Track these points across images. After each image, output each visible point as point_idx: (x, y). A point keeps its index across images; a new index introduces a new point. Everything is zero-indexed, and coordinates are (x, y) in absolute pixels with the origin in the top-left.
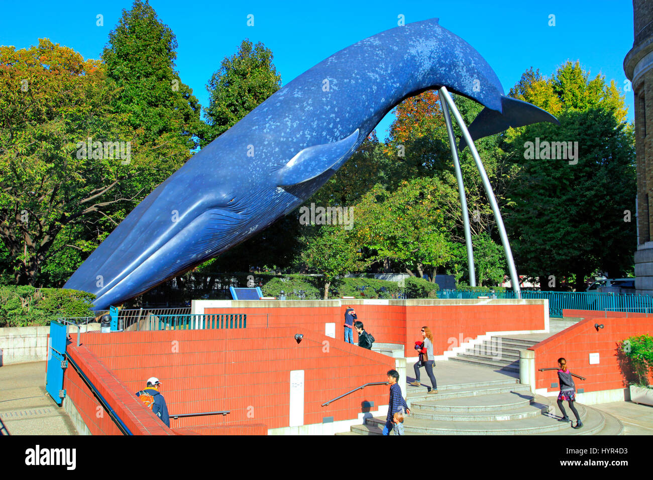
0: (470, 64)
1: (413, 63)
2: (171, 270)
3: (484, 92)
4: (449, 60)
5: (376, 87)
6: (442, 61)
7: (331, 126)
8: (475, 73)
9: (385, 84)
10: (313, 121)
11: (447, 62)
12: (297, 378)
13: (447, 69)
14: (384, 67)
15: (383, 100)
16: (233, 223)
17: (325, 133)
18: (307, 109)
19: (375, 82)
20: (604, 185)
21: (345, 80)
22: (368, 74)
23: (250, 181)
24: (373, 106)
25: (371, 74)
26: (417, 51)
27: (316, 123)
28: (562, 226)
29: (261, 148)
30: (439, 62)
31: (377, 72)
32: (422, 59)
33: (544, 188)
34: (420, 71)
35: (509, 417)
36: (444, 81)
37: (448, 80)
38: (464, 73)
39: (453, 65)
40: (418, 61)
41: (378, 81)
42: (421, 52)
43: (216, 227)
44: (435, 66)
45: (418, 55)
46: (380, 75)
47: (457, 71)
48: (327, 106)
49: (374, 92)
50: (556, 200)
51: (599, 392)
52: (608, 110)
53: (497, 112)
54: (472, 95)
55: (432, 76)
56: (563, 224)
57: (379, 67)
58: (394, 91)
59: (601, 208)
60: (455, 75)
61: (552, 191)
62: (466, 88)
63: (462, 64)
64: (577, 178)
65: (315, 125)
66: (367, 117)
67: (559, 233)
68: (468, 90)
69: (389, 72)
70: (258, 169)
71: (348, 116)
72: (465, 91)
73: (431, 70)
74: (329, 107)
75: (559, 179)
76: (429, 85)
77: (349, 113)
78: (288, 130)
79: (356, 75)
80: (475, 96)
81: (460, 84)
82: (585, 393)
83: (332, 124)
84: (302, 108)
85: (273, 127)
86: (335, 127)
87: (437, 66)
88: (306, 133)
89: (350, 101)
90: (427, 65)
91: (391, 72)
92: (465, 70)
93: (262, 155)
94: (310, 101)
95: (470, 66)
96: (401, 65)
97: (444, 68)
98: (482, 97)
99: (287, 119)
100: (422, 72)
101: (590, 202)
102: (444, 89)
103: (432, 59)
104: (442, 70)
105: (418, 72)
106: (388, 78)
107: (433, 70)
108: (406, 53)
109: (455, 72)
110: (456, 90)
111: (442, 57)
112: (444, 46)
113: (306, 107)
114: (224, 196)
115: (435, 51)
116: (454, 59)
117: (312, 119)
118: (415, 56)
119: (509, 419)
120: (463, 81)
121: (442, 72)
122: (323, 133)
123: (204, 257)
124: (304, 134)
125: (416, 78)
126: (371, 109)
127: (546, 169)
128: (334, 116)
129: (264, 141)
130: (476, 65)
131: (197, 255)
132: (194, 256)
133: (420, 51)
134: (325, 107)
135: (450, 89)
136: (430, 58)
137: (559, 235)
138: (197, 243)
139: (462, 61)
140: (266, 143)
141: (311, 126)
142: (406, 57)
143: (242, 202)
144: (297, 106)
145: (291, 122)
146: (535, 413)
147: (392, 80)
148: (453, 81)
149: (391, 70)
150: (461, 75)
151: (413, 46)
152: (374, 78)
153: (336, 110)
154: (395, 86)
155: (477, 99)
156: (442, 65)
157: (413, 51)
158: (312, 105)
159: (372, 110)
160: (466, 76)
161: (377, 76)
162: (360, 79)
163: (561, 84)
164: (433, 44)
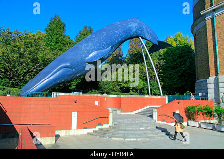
1: (130, 29)
3: (152, 39)
8: (149, 33)
9: (121, 35)
12: (75, 114)
15: (120, 39)
19: (117, 34)
20: (188, 66)
21: (108, 33)
22: (116, 31)
30: (138, 29)
31: (118, 31)
36: (140, 35)
38: (146, 33)
40: (132, 29)
41: (119, 33)
45: (132, 27)
49: (117, 37)
50: (174, 71)
52: (189, 46)
53: (156, 45)
58: (124, 37)
59: (187, 73)
61: (173, 68)
64: (181, 64)
65: (98, 45)
66: (115, 44)
69: (122, 31)
75: (176, 65)
76: (135, 36)
79: (112, 31)
84: (94, 40)
86: (105, 46)
87: (138, 31)
88: (95, 47)
90: (134, 30)
96: (126, 29)
97: (140, 31)
100: (133, 32)
101: (184, 71)
102: (140, 37)
103: (136, 29)
106: (122, 33)
109: (143, 33)
113: (96, 40)
114: (68, 64)
115: (137, 26)
116: (143, 29)
117: (97, 43)
120: (146, 35)
122: (101, 47)
125: (131, 34)
127: (171, 62)
128: (104, 42)
132: (58, 82)
134: (102, 40)
135: (142, 38)
137: (175, 81)
138: (59, 78)
139: (145, 29)
142: (128, 27)
143: (74, 66)
148: (143, 35)
154: (124, 35)
157: (130, 26)
158: (98, 39)
162: (113, 33)
163: (176, 38)
164: (136, 24)
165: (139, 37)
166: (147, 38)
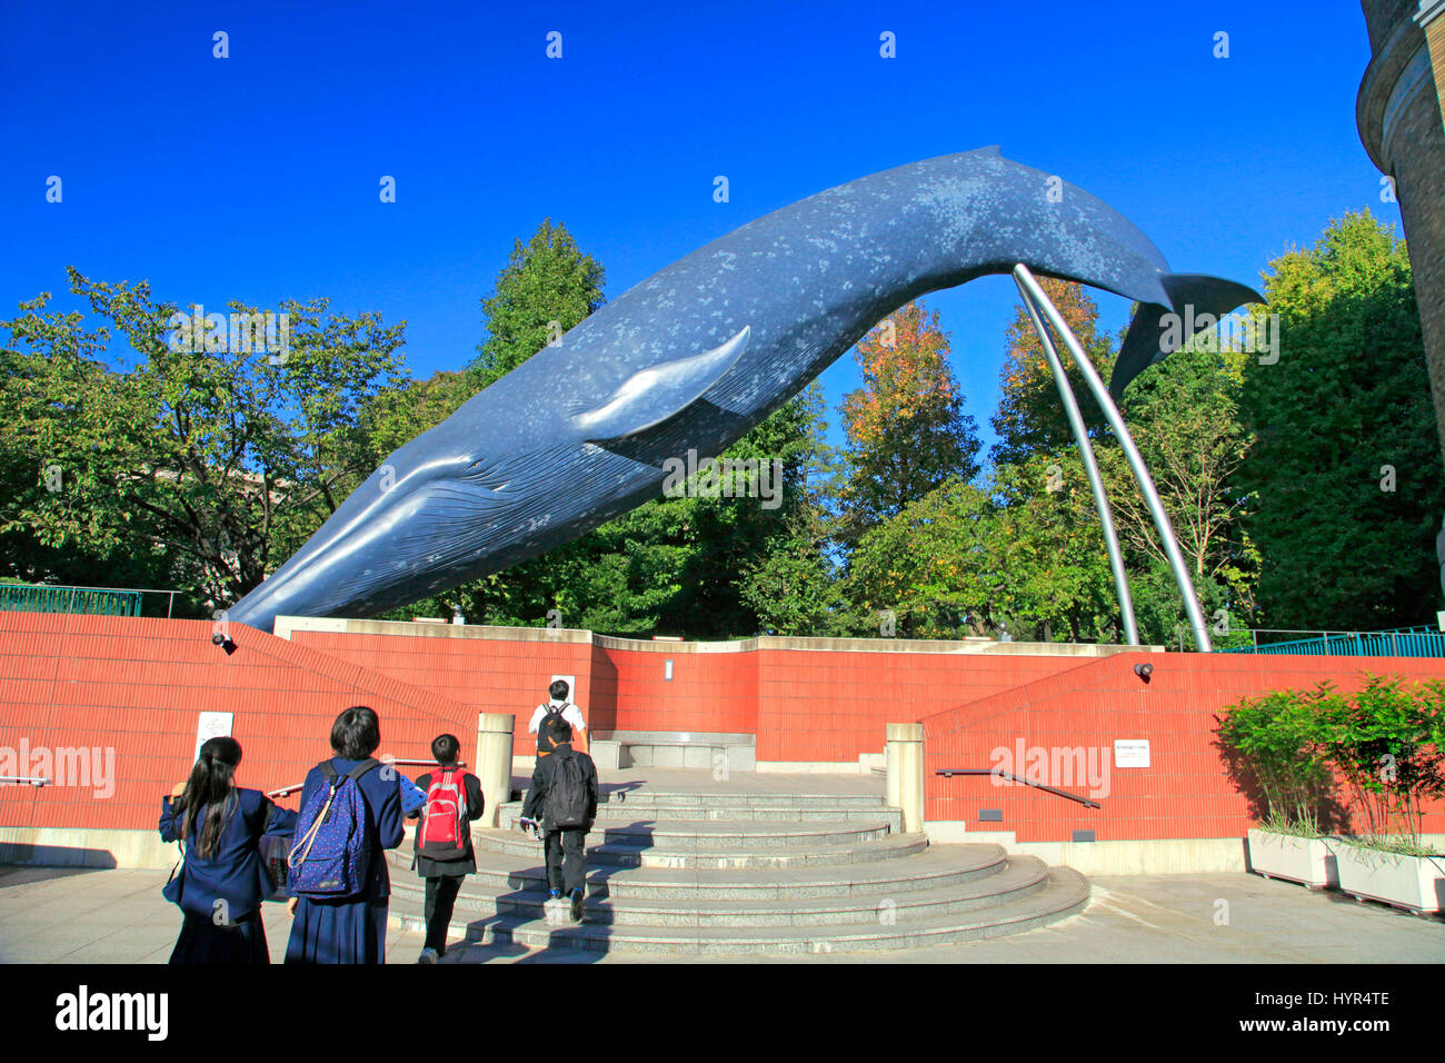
0: (1075, 216)
2: (356, 589)
3: (1118, 270)
4: (1019, 213)
5: (826, 263)
6: (1003, 215)
7: (712, 332)
8: (1088, 234)
9: (851, 257)
10: (672, 325)
11: (1015, 216)
12: (217, 729)
13: (1019, 230)
14: (850, 227)
15: (847, 285)
16: (482, 506)
17: (698, 345)
18: (662, 305)
19: (827, 253)
21: (755, 254)
22: (811, 240)
23: (521, 432)
24: (821, 295)
25: (818, 242)
26: (935, 199)
27: (677, 328)
28: (1341, 529)
29: (558, 377)
30: (995, 214)
31: (832, 237)
32: (948, 212)
33: (1301, 456)
34: (945, 234)
35: (682, 861)
36: (1015, 253)
37: (1026, 250)
38: (1062, 234)
39: (1033, 222)
40: (939, 215)
41: (834, 251)
42: (945, 200)
43: (441, 512)
44: (986, 224)
45: (938, 204)
46: (839, 241)
47: (1046, 232)
48: (706, 299)
49: (824, 270)
51: (1151, 845)
54: (1092, 278)
55: (981, 244)
56: (1343, 524)
57: (837, 229)
58: (877, 269)
60: (1040, 240)
61: (1322, 459)
62: (1074, 264)
63: (1055, 220)
66: (804, 316)
67: (1335, 544)
68: (1080, 268)
69: (862, 235)
70: (542, 411)
71: (755, 313)
72: (1075, 271)
73: (975, 232)
74: (710, 299)
76: (980, 261)
77: (757, 307)
78: (617, 343)
79: (781, 243)
80: (1100, 279)
81: (1056, 258)
82: (1099, 844)
83: (715, 329)
84: (653, 307)
85: (590, 341)
87: (991, 224)
88: (653, 346)
89: (760, 287)
90: (964, 224)
91: (866, 237)
92: (1064, 231)
93: (557, 388)
94: (672, 293)
95: (1076, 222)
96: (892, 223)
97: (1010, 229)
98: (1117, 280)
99: (620, 325)
100: (952, 235)
102: (1021, 269)
103: (975, 212)
104: (1008, 232)
105: (941, 235)
106: (858, 246)
107: (979, 232)
108: (908, 202)
109: (1041, 235)
110: (1052, 270)
111: (1001, 208)
112: (1006, 189)
113: (662, 302)
115: (980, 198)
116: (1034, 212)
117: (669, 322)
118: (930, 208)
119: (683, 866)
120: (1064, 251)
121: (1006, 235)
122: (693, 344)
123: (427, 569)
124: (648, 348)
125: (939, 246)
126: (815, 302)
128: (720, 313)
129: (567, 364)
130: (1091, 219)
131: (409, 564)
132: (402, 564)
133: (941, 199)
134: (702, 300)
135: (1036, 270)
136: (969, 210)
139: (1053, 213)
140: (569, 367)
141: (666, 332)
142: (905, 209)
143: (499, 468)
144: (644, 303)
145: (627, 330)
146: (783, 859)
147: (871, 251)
148: (1038, 252)
149: (869, 230)
150: (1057, 241)
151: (926, 192)
152: (823, 247)
153: (726, 303)
154: (880, 260)
155: (1106, 284)
156: (1004, 223)
157: (925, 200)
158: (675, 299)
159: (820, 304)
160: (1067, 241)
161: (832, 244)
162: (789, 249)
163: (1333, 256)
164: (976, 186)
165: (1006, 267)
166: (1079, 269)
